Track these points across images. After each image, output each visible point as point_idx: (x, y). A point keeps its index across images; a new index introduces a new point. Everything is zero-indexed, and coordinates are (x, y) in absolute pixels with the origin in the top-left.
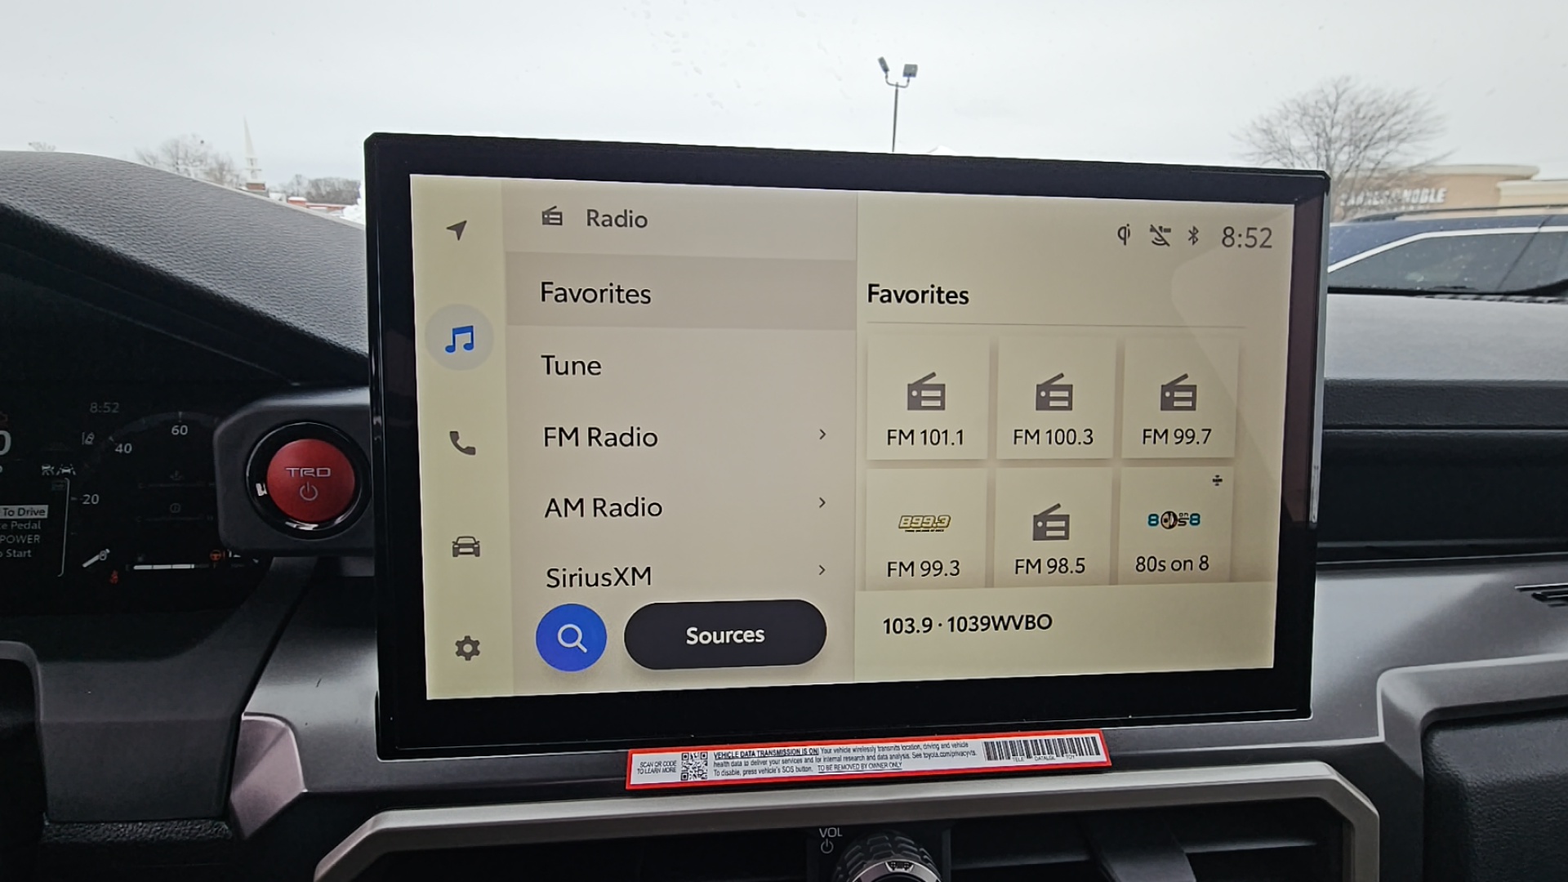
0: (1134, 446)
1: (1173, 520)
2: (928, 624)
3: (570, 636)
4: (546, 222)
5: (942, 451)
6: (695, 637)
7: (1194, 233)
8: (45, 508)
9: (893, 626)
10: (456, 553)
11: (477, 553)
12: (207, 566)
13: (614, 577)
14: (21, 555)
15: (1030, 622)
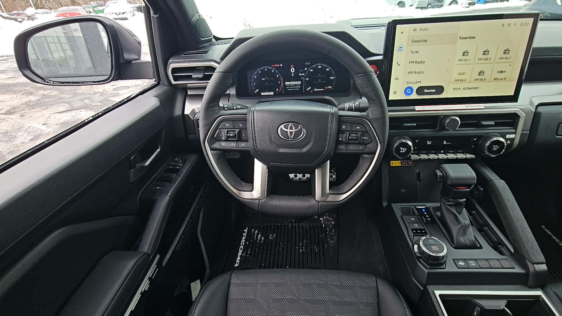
0: (498, 60)
1: (502, 72)
2: (459, 89)
3: (409, 91)
4: (414, 31)
5: (466, 62)
6: (426, 91)
7: (515, 24)
8: (300, 82)
9: (454, 89)
10: (395, 79)
11: (398, 79)
12: (325, 90)
13: (416, 82)
14: (298, 89)
15: (475, 88)
